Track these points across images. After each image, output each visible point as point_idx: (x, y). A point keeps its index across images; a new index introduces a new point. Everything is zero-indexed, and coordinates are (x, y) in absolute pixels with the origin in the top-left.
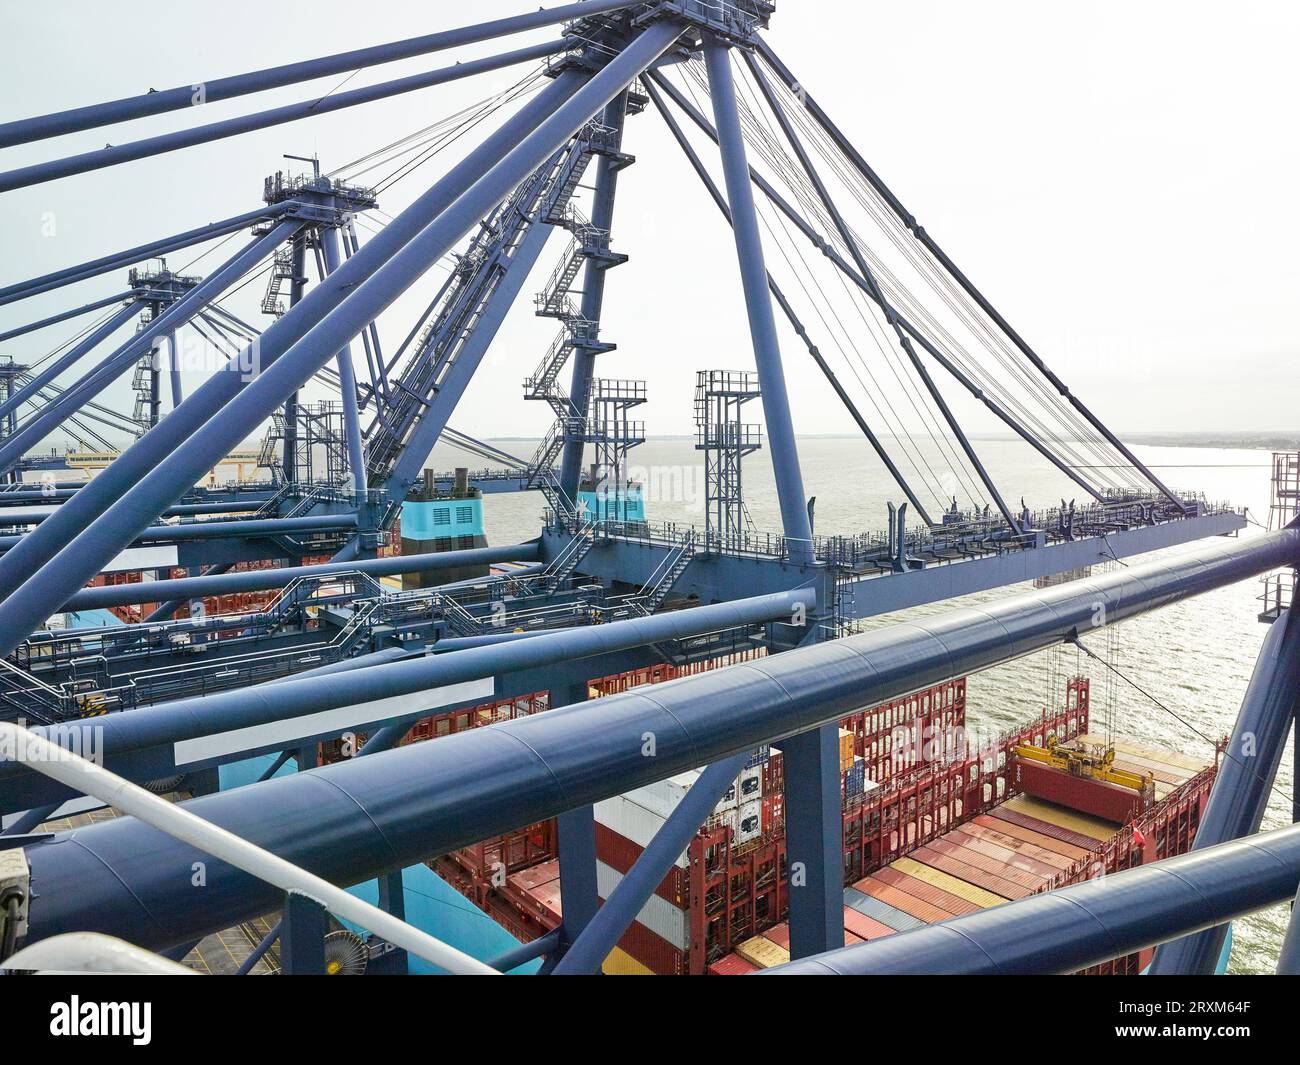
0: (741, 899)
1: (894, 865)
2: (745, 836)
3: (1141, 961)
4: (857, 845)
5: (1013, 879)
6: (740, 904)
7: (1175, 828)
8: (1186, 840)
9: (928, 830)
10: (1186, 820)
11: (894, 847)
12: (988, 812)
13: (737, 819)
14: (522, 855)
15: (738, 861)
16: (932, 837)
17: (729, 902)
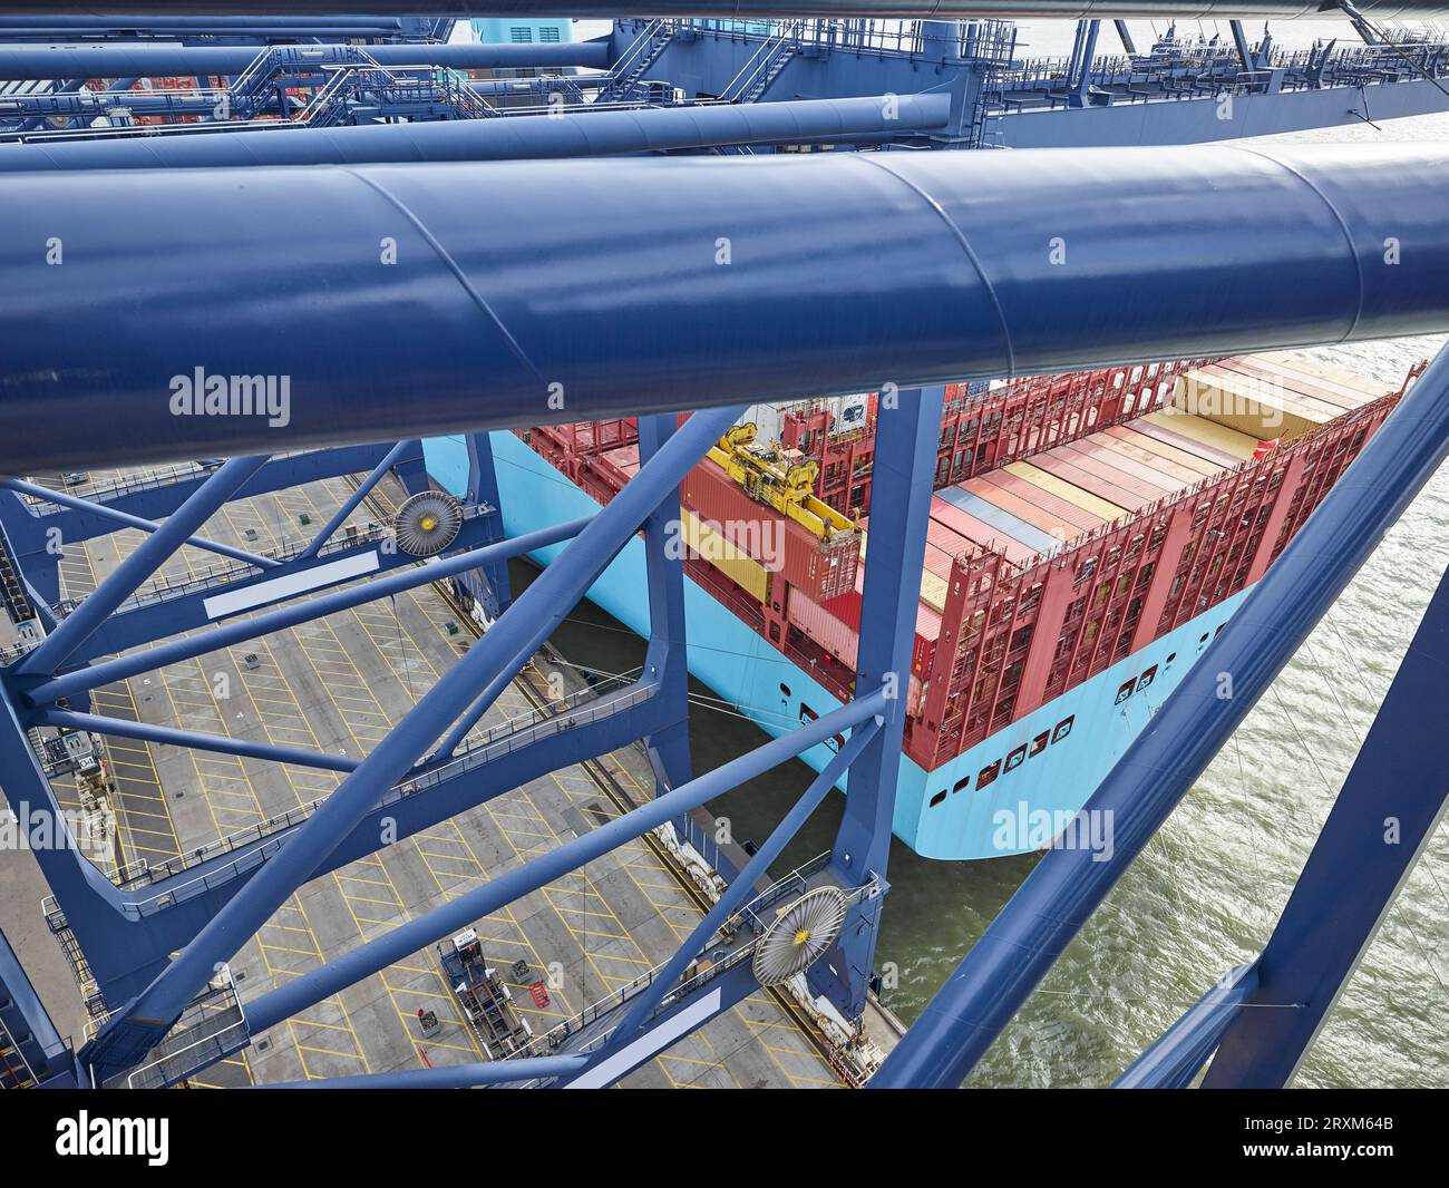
0: (835, 487)
1: (1007, 468)
2: (847, 426)
3: (1250, 576)
4: (970, 445)
5: (1134, 491)
6: (834, 492)
7: (1331, 453)
8: (1338, 467)
9: (1052, 437)
10: (1347, 446)
11: (1011, 451)
12: (1125, 424)
13: (840, 407)
14: (616, 435)
15: (837, 450)
16: (1055, 445)
17: (822, 489)
